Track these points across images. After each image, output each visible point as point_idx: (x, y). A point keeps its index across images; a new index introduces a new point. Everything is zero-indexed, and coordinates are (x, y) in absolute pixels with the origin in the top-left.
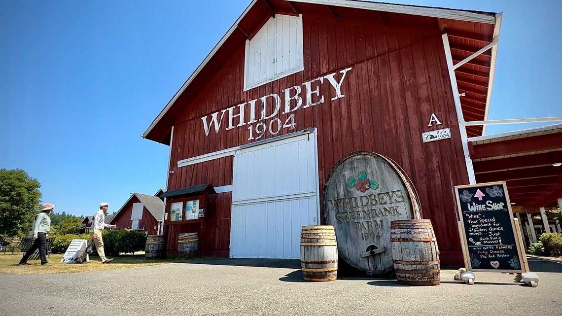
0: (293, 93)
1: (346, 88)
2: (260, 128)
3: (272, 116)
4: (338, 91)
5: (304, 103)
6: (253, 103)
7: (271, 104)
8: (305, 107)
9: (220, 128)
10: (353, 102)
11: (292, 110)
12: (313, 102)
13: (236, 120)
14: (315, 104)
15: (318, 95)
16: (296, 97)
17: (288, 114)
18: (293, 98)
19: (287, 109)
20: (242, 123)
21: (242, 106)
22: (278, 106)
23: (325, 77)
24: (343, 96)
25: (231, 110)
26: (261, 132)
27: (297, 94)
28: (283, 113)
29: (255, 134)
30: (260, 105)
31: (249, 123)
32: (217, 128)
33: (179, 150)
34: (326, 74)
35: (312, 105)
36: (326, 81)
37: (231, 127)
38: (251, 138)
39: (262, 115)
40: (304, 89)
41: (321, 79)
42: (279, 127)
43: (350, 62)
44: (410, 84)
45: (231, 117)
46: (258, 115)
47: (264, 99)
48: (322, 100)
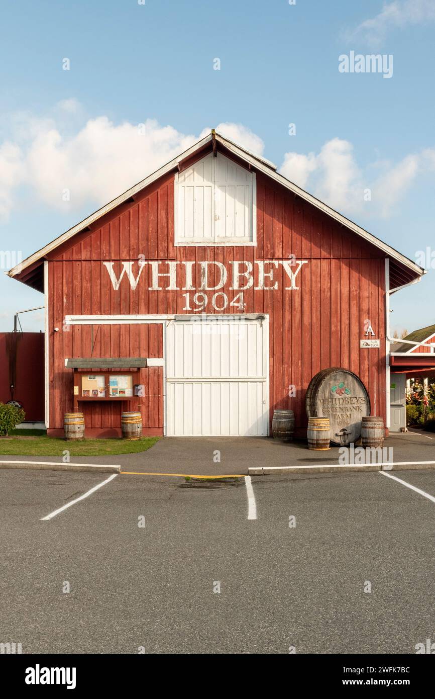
0: (243, 268)
1: (301, 279)
2: (201, 299)
3: (216, 288)
4: (293, 282)
6: (189, 265)
7: (214, 273)
8: (256, 289)
9: (139, 284)
10: (307, 297)
11: (242, 288)
12: (266, 285)
13: (165, 281)
14: (267, 288)
15: (272, 279)
16: (246, 274)
17: (238, 292)
18: (243, 274)
19: (236, 286)
20: (172, 286)
21: (172, 265)
22: (224, 279)
23: (281, 262)
24: (298, 288)
25: (155, 265)
26: (201, 304)
27: (248, 271)
28: (230, 289)
29: (192, 304)
30: (199, 271)
31: (184, 289)
32: (133, 283)
33: (65, 300)
34: (281, 259)
35: (265, 288)
36: (281, 266)
37: (155, 286)
38: (188, 308)
39: (203, 284)
40: (255, 267)
41: (276, 263)
42: (226, 304)
43: (307, 255)
44: (356, 294)
45: (155, 275)
46: (196, 281)
47: (204, 265)
48: (276, 287)
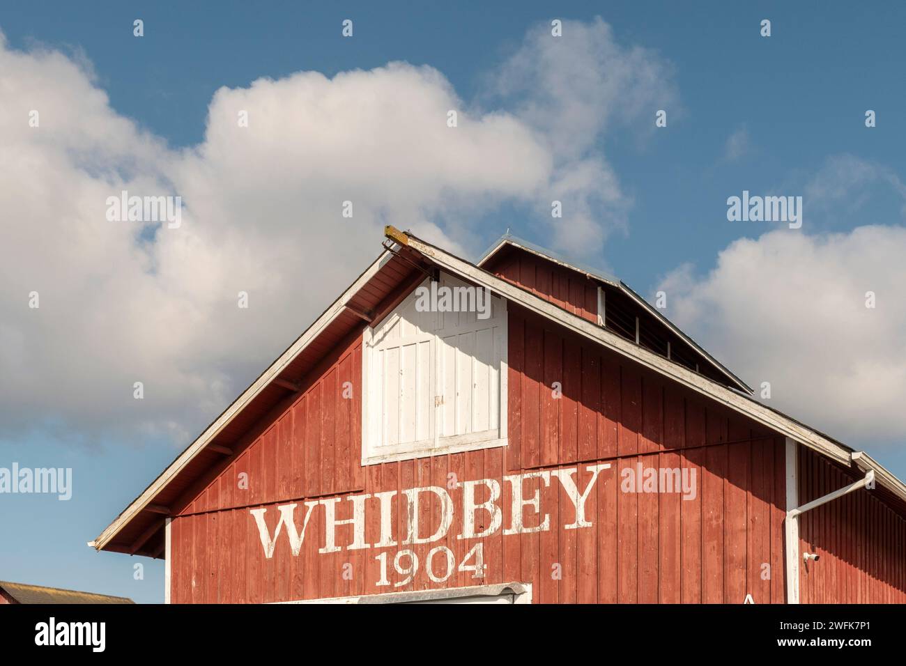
0: (482, 494)
1: (597, 505)
2: (406, 562)
3: (434, 538)
4: (581, 513)
5: (507, 523)
6: (386, 498)
7: (430, 509)
8: (507, 532)
9: (304, 545)
10: (608, 541)
11: (480, 535)
12: (526, 524)
13: (345, 534)
14: (529, 530)
15: (537, 510)
16: (488, 506)
17: (472, 542)
18: (482, 506)
19: (468, 531)
20: (359, 543)
21: (358, 501)
22: (448, 519)
23: (555, 473)
24: (590, 524)
25: (330, 505)
26: (406, 571)
27: (492, 499)
28: (459, 537)
29: (393, 575)
30: (404, 507)
31: (377, 545)
32: (296, 543)
33: (194, 583)
34: (556, 466)
35: (525, 531)
36: (555, 480)
37: (330, 546)
38: (384, 581)
39: (409, 533)
40: (506, 489)
41: (545, 475)
42: (450, 568)
43: (609, 451)
44: (718, 525)
45: (331, 523)
46: (398, 530)
47: (413, 495)
48: (546, 525)
